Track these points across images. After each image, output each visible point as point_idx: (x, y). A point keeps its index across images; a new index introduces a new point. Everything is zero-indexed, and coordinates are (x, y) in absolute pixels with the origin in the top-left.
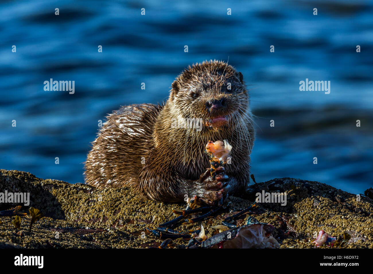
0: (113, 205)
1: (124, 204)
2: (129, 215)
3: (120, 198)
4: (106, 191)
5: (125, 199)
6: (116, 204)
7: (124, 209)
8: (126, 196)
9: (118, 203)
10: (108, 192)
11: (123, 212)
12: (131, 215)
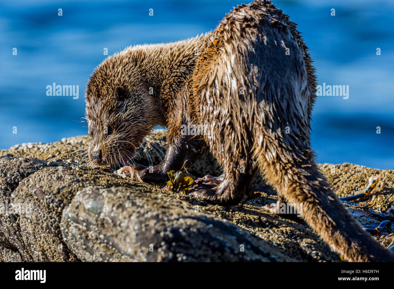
0: (331, 182)
1: (343, 182)
2: (347, 193)
3: (339, 175)
4: (325, 167)
5: (344, 177)
6: (335, 182)
7: (343, 187)
8: (346, 173)
9: (337, 180)
10: (327, 168)
11: (341, 191)
12: (350, 194)
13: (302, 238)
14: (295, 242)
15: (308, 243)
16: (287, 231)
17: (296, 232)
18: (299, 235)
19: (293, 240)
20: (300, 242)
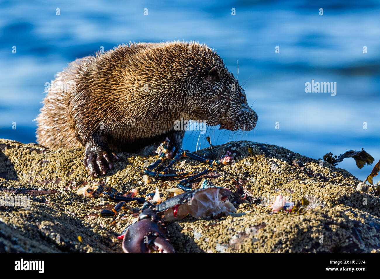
0: (66, 166)
1: (78, 166)
2: (82, 176)
3: (73, 159)
4: (59, 152)
5: (78, 160)
6: (69, 165)
7: (78, 170)
8: (80, 157)
9: (71, 164)
10: (62, 153)
11: (76, 174)
12: (85, 177)
13: (40, 221)
14: (34, 224)
15: (47, 226)
16: (26, 214)
17: (34, 215)
18: (38, 217)
19: (32, 223)
20: (38, 225)
